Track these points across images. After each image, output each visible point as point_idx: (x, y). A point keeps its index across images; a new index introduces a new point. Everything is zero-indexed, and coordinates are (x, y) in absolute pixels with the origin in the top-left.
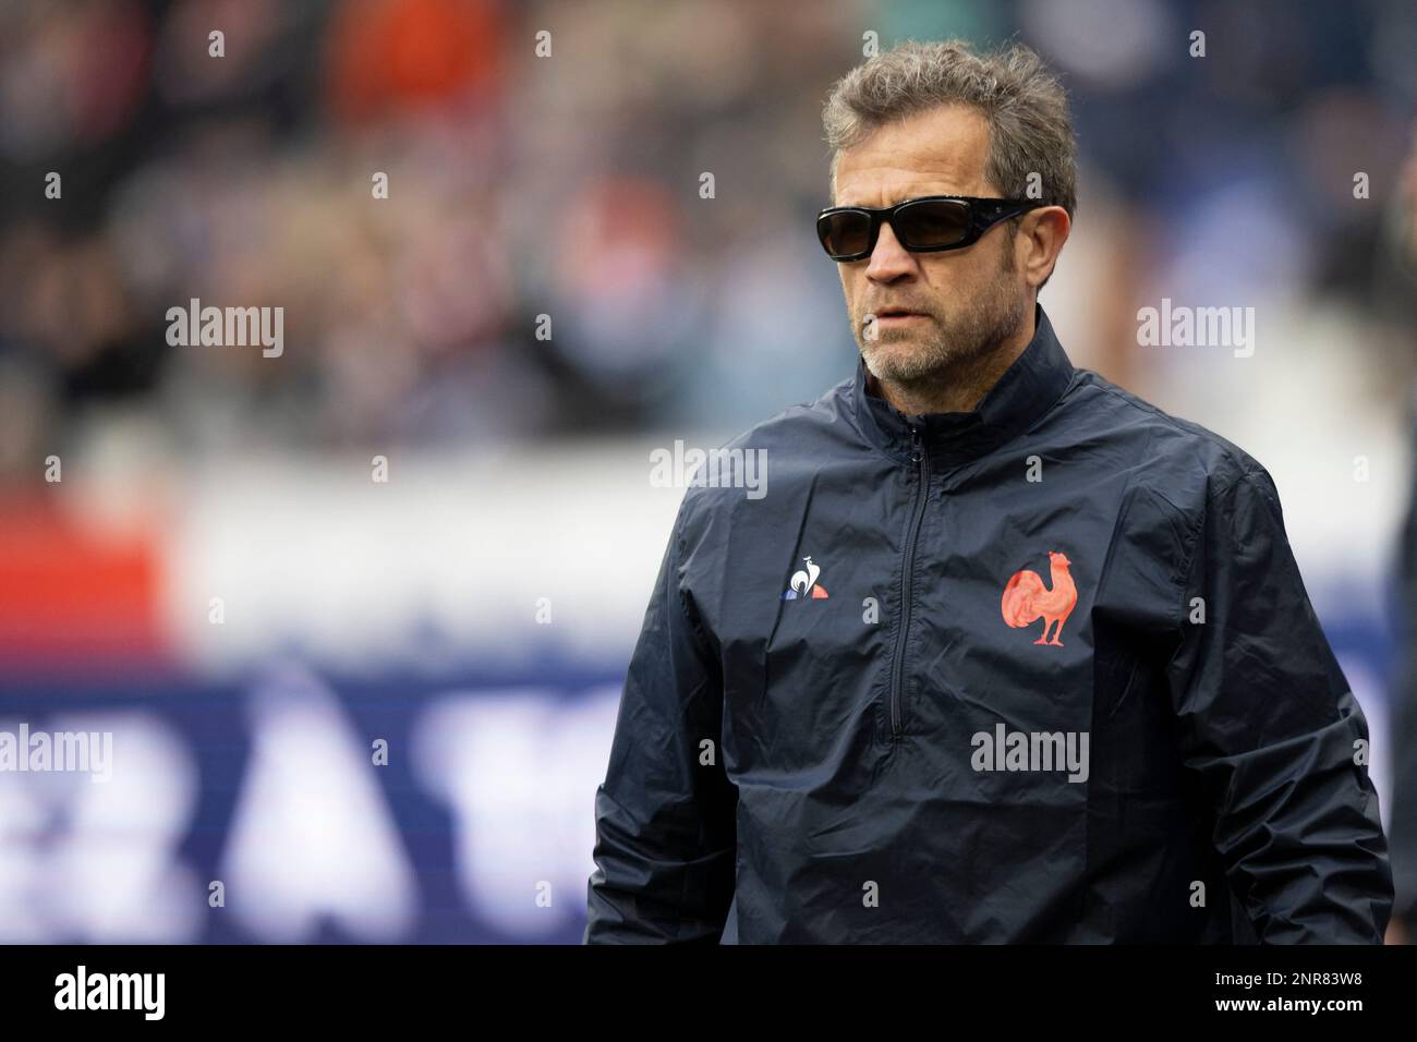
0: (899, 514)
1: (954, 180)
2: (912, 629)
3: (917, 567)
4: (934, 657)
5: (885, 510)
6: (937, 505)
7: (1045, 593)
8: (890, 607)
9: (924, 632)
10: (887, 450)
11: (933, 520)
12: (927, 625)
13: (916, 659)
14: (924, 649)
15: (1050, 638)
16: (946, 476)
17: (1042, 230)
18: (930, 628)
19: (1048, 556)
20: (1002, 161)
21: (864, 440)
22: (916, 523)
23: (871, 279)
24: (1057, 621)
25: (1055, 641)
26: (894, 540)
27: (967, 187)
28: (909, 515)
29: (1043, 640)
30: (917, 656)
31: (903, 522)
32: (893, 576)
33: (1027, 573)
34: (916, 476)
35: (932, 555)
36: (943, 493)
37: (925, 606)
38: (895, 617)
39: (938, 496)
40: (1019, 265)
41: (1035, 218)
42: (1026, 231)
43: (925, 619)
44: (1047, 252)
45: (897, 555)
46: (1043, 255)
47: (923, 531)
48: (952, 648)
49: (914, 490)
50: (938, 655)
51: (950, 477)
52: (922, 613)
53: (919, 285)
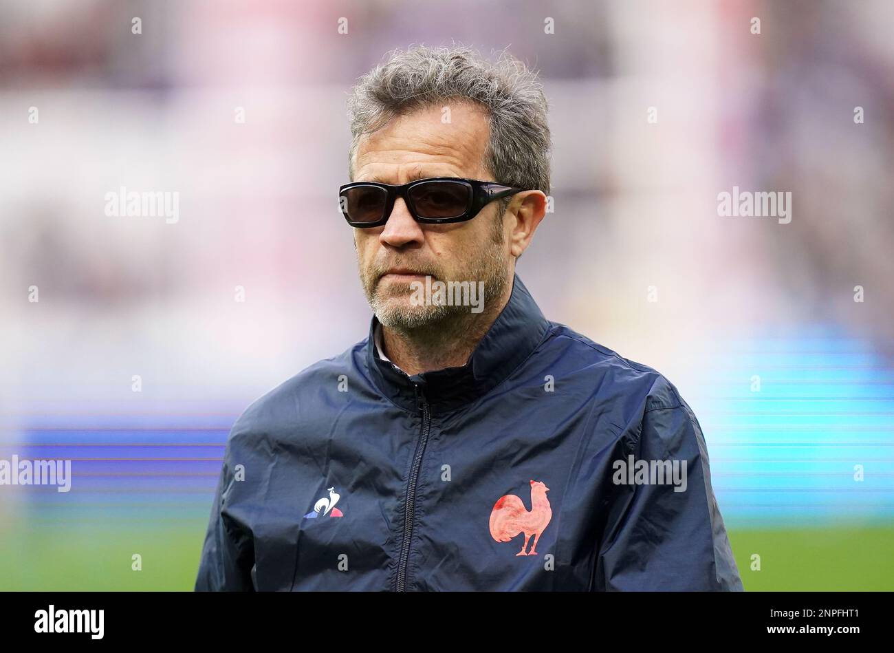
0: (404, 451)
1: (461, 164)
2: (414, 544)
3: (419, 493)
4: (433, 567)
5: (392, 448)
6: (436, 443)
7: (526, 513)
8: (395, 526)
9: (425, 547)
10: (394, 399)
11: (433, 455)
12: (426, 540)
13: (417, 570)
14: (424, 561)
15: (528, 550)
16: (443, 420)
17: (525, 210)
18: (429, 543)
19: (530, 483)
20: (498, 152)
21: (375, 391)
22: (418, 457)
23: (385, 243)
24: (535, 535)
25: (532, 552)
26: (400, 472)
27: (469, 170)
28: (412, 452)
29: (523, 552)
30: (418, 567)
31: (408, 457)
32: (398, 500)
33: (511, 497)
34: (419, 420)
35: (432, 483)
36: (442, 433)
37: (425, 525)
38: (400, 534)
39: (437, 436)
40: (506, 238)
41: (521, 200)
42: (512, 210)
43: (426, 536)
44: (527, 229)
45: (401, 483)
46: (524, 231)
47: (424, 464)
48: (447, 560)
49: (417, 432)
50: (435, 565)
51: (446, 421)
52: (423, 531)
53: (424, 250)
